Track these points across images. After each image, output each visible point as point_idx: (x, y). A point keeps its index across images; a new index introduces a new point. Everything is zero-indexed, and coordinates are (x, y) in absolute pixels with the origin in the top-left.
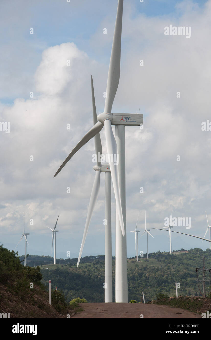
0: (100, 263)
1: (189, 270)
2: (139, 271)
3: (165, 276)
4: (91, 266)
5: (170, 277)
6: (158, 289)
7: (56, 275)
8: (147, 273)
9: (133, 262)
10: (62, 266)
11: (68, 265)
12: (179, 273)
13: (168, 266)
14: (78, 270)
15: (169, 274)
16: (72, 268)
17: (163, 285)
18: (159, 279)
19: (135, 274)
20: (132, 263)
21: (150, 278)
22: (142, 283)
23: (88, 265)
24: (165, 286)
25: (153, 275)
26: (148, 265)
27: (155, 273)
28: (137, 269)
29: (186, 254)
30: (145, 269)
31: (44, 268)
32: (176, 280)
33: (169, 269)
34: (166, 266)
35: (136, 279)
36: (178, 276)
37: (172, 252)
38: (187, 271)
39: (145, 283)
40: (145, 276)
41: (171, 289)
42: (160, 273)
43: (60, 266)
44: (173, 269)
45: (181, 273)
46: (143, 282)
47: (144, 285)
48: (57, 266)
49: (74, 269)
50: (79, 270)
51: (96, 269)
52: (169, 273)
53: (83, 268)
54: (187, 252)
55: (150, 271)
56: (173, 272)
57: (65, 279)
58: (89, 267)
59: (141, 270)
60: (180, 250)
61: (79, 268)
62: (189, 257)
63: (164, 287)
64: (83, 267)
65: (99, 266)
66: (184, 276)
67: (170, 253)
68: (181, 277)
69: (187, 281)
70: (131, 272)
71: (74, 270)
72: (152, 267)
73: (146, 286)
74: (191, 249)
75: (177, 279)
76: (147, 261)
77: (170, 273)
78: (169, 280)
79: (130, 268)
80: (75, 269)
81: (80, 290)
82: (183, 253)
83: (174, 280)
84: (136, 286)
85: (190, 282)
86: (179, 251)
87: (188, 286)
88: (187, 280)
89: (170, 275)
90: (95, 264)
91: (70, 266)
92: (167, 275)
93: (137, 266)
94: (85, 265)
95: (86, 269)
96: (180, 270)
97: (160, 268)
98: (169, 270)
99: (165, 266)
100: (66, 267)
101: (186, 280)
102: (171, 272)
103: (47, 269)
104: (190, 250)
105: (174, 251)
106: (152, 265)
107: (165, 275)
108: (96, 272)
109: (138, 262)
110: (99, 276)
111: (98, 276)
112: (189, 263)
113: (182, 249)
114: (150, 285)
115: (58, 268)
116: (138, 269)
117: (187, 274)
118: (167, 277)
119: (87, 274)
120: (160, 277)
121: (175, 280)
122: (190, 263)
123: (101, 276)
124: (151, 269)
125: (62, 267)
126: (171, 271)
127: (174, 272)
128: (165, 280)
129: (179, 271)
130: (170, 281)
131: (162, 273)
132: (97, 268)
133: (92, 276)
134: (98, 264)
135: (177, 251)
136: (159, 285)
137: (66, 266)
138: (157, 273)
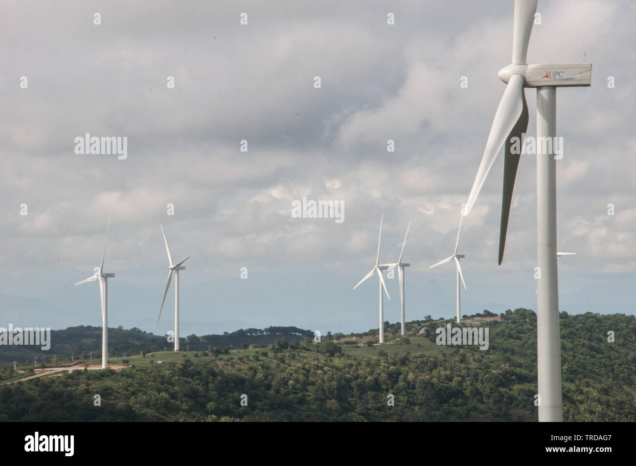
0: (289, 348)
1: (513, 365)
2: (388, 368)
3: (456, 379)
4: (269, 355)
5: (469, 383)
6: (438, 413)
7: (185, 378)
8: (411, 373)
9: (370, 344)
10: (196, 356)
11: (210, 354)
12: (490, 372)
13: (459, 356)
14: (236, 365)
15: (465, 375)
16: (221, 359)
17: (451, 402)
18: (442, 386)
19: (379, 374)
20: (369, 346)
21: (417, 386)
22: (399, 399)
23: (260, 352)
24: (456, 405)
25: (425, 376)
26: (410, 352)
27: (429, 372)
28: (384, 362)
29: (496, 323)
30: (404, 361)
31: (152, 362)
32: (482, 391)
33: (462, 361)
34: (454, 355)
35: (384, 387)
36: (488, 379)
37: (461, 318)
38: (509, 366)
39: (406, 398)
40: (405, 380)
41: (471, 412)
42: (443, 373)
43: (190, 355)
44: (474, 363)
45: (494, 372)
46: (402, 395)
47: (405, 402)
48: (185, 356)
49: (226, 364)
50: (239, 366)
51: (281, 362)
52: (464, 372)
53: (250, 360)
54: (498, 319)
55: (417, 368)
56: (474, 371)
57: (205, 387)
58: (264, 358)
59: (394, 364)
60: (481, 313)
61: (239, 362)
62: (507, 331)
63: (453, 408)
64: (248, 357)
65: (287, 354)
66: (504, 379)
67: (456, 320)
68: (495, 381)
69: (512, 392)
70: (368, 369)
71: (225, 366)
72: (421, 356)
73: (408, 405)
74: (507, 312)
75: (485, 387)
76: (405, 341)
77: (468, 371)
78: (466, 390)
79: (365, 359)
80: (230, 363)
81: (246, 416)
82: (491, 321)
83: (477, 390)
84: (383, 404)
85: (519, 394)
86: (478, 315)
87: (514, 403)
88: (511, 389)
89: (468, 376)
90: (277, 349)
91: (217, 356)
92: (460, 376)
93: (384, 355)
94: (254, 354)
95: (256, 363)
96: (490, 364)
97: (442, 358)
98: (463, 365)
99: (452, 355)
100: (207, 357)
101: (508, 390)
102: (468, 369)
103: (159, 362)
104: (505, 313)
105: (465, 317)
106: (419, 353)
107: (455, 377)
108: (282, 371)
109: (382, 344)
110: (291, 380)
111: (287, 382)
112: (508, 348)
113: (485, 311)
114: (418, 402)
115: (188, 361)
116: (387, 363)
117: (509, 375)
118: (460, 383)
119: (260, 375)
120: (441, 382)
121: (480, 390)
122: (511, 347)
123: (295, 380)
124: (419, 362)
125: (196, 358)
126: (469, 366)
127: (477, 369)
128: (457, 389)
129: (488, 367)
130: (467, 393)
131: (448, 372)
132: (283, 361)
133: (272, 380)
134: (284, 350)
135: (473, 316)
136: (442, 401)
137: (207, 355)
138: (434, 373)
